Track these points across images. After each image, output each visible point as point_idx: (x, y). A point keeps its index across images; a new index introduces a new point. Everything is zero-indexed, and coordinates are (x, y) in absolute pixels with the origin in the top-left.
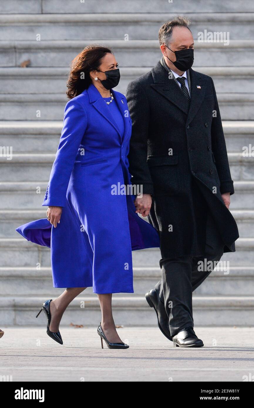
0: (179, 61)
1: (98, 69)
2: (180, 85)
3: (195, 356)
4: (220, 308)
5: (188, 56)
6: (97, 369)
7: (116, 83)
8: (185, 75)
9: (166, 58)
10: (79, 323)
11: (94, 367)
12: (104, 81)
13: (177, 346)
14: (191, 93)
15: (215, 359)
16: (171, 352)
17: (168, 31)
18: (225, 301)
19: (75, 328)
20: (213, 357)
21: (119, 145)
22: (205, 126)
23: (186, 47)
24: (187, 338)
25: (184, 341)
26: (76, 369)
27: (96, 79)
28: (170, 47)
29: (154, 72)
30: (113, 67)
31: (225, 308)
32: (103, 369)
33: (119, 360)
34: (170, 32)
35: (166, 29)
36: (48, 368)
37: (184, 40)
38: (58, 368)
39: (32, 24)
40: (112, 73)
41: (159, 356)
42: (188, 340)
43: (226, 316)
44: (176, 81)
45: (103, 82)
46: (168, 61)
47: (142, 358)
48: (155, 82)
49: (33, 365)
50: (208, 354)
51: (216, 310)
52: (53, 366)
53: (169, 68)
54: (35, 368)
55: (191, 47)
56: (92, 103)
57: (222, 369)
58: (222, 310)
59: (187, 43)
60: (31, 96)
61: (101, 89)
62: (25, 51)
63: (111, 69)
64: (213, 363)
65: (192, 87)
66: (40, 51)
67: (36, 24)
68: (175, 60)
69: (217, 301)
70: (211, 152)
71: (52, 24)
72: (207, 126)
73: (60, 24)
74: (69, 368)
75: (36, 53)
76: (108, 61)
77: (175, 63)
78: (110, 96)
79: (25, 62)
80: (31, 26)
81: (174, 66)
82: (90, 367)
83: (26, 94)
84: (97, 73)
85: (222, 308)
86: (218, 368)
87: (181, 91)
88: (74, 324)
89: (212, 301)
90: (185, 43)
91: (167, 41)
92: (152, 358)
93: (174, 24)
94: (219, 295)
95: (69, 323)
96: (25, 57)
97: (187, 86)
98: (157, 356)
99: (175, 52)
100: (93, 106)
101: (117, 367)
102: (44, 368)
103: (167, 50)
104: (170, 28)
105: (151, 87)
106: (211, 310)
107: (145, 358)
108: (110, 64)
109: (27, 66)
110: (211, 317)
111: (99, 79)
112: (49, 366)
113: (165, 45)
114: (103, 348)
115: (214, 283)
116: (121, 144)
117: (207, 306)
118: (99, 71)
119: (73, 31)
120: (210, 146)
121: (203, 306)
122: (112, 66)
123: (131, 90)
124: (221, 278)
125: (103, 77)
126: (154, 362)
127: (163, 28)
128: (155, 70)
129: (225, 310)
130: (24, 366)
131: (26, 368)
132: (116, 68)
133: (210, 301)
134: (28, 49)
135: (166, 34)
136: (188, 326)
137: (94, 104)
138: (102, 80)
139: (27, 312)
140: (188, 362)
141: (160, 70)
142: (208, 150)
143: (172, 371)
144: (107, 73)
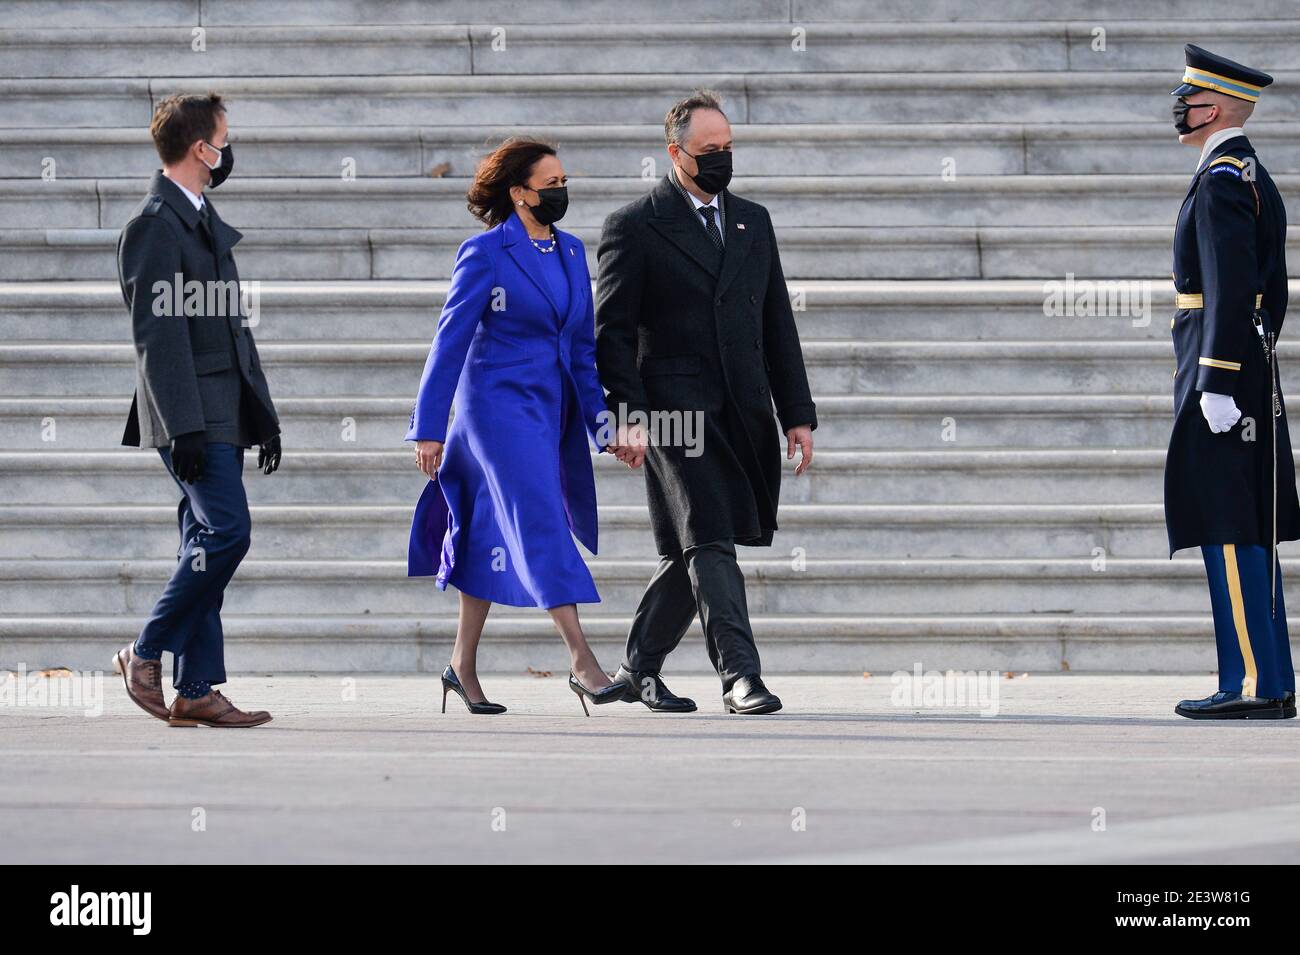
0: (705, 174)
1: (526, 184)
2: (704, 221)
3: (766, 732)
4: (814, 640)
5: (721, 164)
6: (578, 756)
7: (560, 214)
8: (715, 203)
9: (678, 171)
10: (544, 669)
11: (572, 752)
12: (535, 207)
13: (732, 712)
14: (726, 237)
15: (803, 737)
16: (721, 723)
17: (682, 117)
18: (824, 625)
19: (536, 677)
20: (801, 733)
21: (556, 332)
22: (751, 302)
23: (716, 147)
24: (749, 695)
25: (746, 702)
26: (539, 756)
27: (521, 203)
28: (685, 148)
29: (655, 196)
30: (554, 182)
31: (823, 639)
32: (590, 757)
33: (620, 739)
34: (687, 119)
35: (679, 115)
36: (484, 754)
37: (713, 134)
38: (503, 755)
39: (453, 95)
40: (551, 194)
41: (699, 731)
42: (751, 699)
43: (825, 655)
44: (698, 213)
45: (534, 210)
46: (683, 177)
47: (664, 736)
48: (656, 214)
49: (456, 749)
50: (791, 728)
51: (806, 643)
52: (494, 751)
53: (684, 189)
54: (460, 754)
55: (726, 148)
56: (506, 247)
57: (817, 757)
58: (817, 643)
59: (720, 140)
60: (451, 231)
61: (530, 222)
62: (441, 145)
63: (550, 187)
64: (801, 744)
65: (729, 225)
66: (468, 145)
67: (462, 95)
68: (696, 173)
69: (809, 625)
70: (760, 353)
71: (492, 95)
72: (755, 302)
73: (508, 94)
74: (524, 755)
75: (461, 149)
76: (546, 170)
77: (696, 180)
78: (549, 238)
79: (440, 166)
80: (450, 98)
81: (694, 186)
82: (564, 752)
83: (442, 228)
84: (523, 191)
85: (819, 639)
86: (810, 754)
87: (706, 234)
88: (534, 669)
89: (799, 625)
90: (715, 141)
91: (681, 137)
92: (684, 736)
93: (694, 105)
94: (813, 613)
95: (525, 668)
96: (440, 158)
97: (718, 223)
98: (693, 731)
99: (697, 158)
100: (509, 253)
101: (615, 753)
102: (477, 754)
103: (681, 153)
104: (687, 111)
105: (650, 225)
106: (796, 643)
107: (670, 736)
108: (550, 176)
109: (444, 176)
110: (796, 656)
111: (525, 203)
112: (485, 750)
113: (677, 144)
114: (588, 715)
115: (803, 591)
116: (559, 331)
117: (789, 636)
118: (527, 188)
119: (530, 108)
120: (760, 342)
121: (782, 636)
122: (553, 180)
123: (611, 230)
124: (815, 582)
125: (534, 200)
126: (687, 742)
127: (674, 111)
128: (657, 191)
129: (823, 642)
130: (439, 750)
131: (442, 754)
132: (560, 185)
133: (794, 625)
134: (445, 143)
135: (678, 123)
136: (750, 671)
137: (510, 250)
138: (532, 206)
139: (443, 647)
140: (753, 743)
141: (668, 193)
142: (757, 347)
143: (723, 760)
144: (541, 192)
